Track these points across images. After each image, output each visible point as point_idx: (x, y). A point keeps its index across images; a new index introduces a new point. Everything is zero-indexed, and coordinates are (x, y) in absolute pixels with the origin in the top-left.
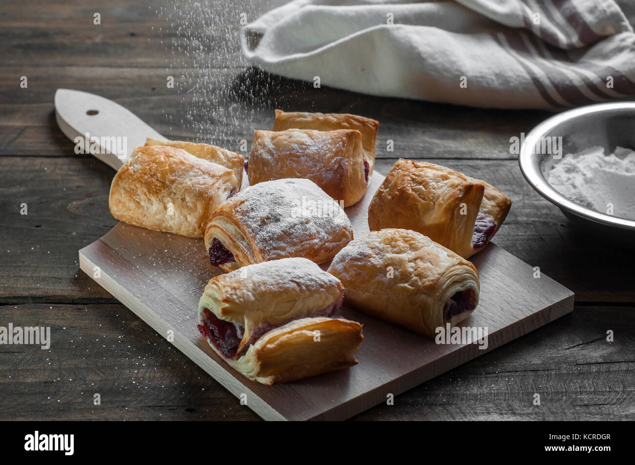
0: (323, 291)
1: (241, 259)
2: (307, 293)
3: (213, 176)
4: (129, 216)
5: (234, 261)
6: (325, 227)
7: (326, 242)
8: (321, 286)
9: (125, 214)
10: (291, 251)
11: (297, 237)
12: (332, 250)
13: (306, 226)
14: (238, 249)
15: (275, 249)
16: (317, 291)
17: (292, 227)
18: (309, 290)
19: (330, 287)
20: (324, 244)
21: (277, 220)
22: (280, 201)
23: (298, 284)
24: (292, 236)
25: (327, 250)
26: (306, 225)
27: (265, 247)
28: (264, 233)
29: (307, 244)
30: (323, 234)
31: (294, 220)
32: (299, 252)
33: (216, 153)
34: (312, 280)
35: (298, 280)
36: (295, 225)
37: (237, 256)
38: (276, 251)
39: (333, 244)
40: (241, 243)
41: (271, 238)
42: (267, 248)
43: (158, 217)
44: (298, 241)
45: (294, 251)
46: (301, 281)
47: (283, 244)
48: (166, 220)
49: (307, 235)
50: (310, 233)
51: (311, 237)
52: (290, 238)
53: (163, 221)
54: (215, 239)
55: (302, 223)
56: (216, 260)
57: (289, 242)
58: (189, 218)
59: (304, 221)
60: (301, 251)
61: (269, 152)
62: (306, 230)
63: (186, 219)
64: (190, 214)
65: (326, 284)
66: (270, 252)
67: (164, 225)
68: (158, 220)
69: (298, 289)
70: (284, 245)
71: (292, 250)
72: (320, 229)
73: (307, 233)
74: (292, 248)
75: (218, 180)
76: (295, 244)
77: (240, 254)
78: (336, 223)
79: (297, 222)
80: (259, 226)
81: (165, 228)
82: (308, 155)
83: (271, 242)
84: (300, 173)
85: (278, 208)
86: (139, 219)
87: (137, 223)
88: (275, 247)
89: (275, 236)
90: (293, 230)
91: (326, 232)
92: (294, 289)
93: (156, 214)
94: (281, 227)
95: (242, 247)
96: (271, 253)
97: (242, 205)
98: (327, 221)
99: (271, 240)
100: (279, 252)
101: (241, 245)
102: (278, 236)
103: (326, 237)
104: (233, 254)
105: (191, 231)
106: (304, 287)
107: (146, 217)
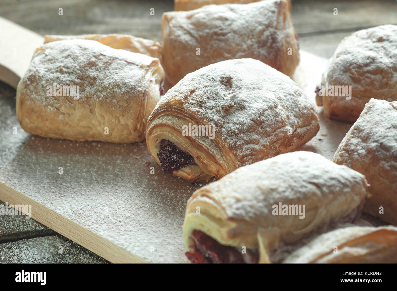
0: (348, 192)
1: (205, 161)
2: (331, 196)
3: (142, 67)
4: (47, 127)
5: (195, 164)
6: (293, 109)
7: (297, 128)
8: (345, 185)
9: (41, 125)
10: (265, 144)
11: (269, 125)
12: (303, 137)
13: (276, 111)
14: (199, 149)
15: (247, 143)
16: (341, 192)
17: (261, 114)
18: (332, 192)
19: (355, 185)
20: (296, 130)
21: (243, 108)
22: (239, 85)
23: (317, 185)
24: (264, 125)
25: (299, 137)
26: (275, 109)
27: (236, 142)
28: (231, 125)
29: (281, 132)
30: (293, 118)
31: (262, 105)
32: (273, 143)
33: (131, 43)
34: (332, 179)
35: (315, 181)
36: (265, 110)
37: (199, 158)
38: (249, 146)
39: (304, 129)
40: (204, 141)
41: (241, 131)
42: (238, 143)
43: (84, 123)
44: (271, 130)
45: (269, 142)
46: (321, 181)
47: (255, 136)
48: (93, 125)
49: (279, 122)
50: (281, 119)
51: (283, 123)
52: (262, 127)
53: (90, 127)
54: (163, 141)
55: (271, 108)
56: (170, 166)
57: (262, 133)
58: (122, 121)
59: (273, 105)
60: (275, 142)
61: (188, 33)
62: (276, 115)
63: (119, 121)
64: (123, 116)
65: (350, 181)
66: (242, 148)
67: (91, 133)
68: (84, 127)
69: (318, 192)
70: (257, 136)
71: (266, 141)
72: (289, 114)
73: (279, 119)
74: (266, 139)
75: (147, 71)
76: (268, 135)
77: (203, 155)
78: (303, 105)
79: (265, 107)
80: (223, 117)
81: (93, 136)
82: (235, 32)
83: (242, 134)
84: (229, 53)
85: (240, 92)
86: (59, 130)
87: (56, 134)
88: (247, 141)
89: (245, 127)
90: (264, 118)
91: (295, 116)
92: (314, 194)
93: (80, 120)
94: (250, 115)
95: (206, 146)
96: (244, 149)
97: (193, 95)
98: (293, 103)
99: (240, 132)
100: (252, 146)
101: (203, 143)
102: (248, 126)
103: (296, 122)
104: (193, 156)
105: (125, 135)
106: (325, 189)
107: (68, 126)
